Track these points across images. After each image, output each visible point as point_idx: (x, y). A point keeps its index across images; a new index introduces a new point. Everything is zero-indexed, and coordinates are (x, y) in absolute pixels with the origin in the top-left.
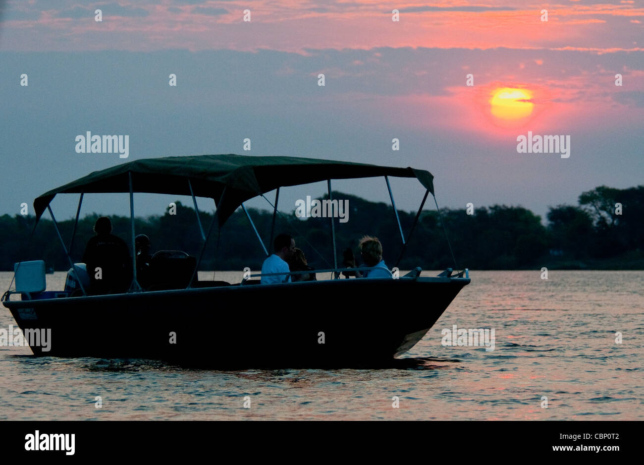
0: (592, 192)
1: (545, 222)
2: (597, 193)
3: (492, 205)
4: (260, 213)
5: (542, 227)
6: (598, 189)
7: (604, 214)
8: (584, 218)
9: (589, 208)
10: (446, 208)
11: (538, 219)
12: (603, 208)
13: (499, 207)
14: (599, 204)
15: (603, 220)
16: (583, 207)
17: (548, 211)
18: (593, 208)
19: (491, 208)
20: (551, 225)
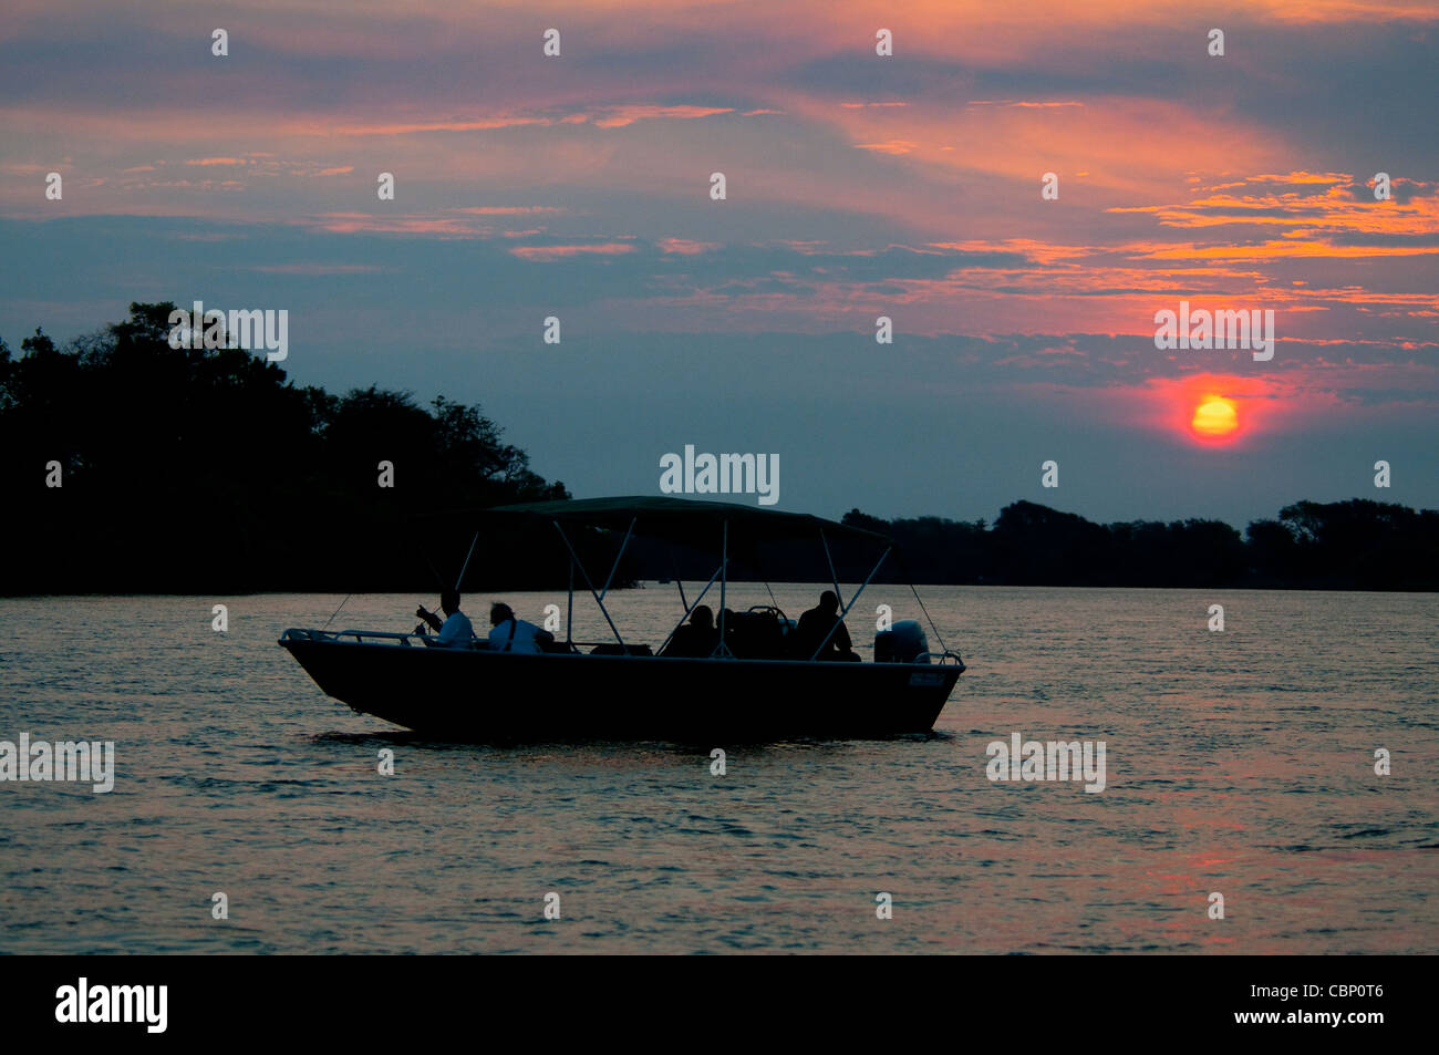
0: (1293, 508)
1: (1244, 537)
2: (1298, 508)
3: (1189, 519)
4: (943, 522)
5: (1241, 542)
6: (1300, 504)
7: (1306, 530)
8: (1287, 533)
9: (1289, 523)
10: (1141, 521)
11: (1237, 534)
12: (1305, 524)
13: (1197, 521)
14: (1301, 520)
15: (1304, 536)
16: (1284, 522)
17: (1248, 526)
18: (1294, 524)
19: (1186, 522)
20: (1250, 540)
